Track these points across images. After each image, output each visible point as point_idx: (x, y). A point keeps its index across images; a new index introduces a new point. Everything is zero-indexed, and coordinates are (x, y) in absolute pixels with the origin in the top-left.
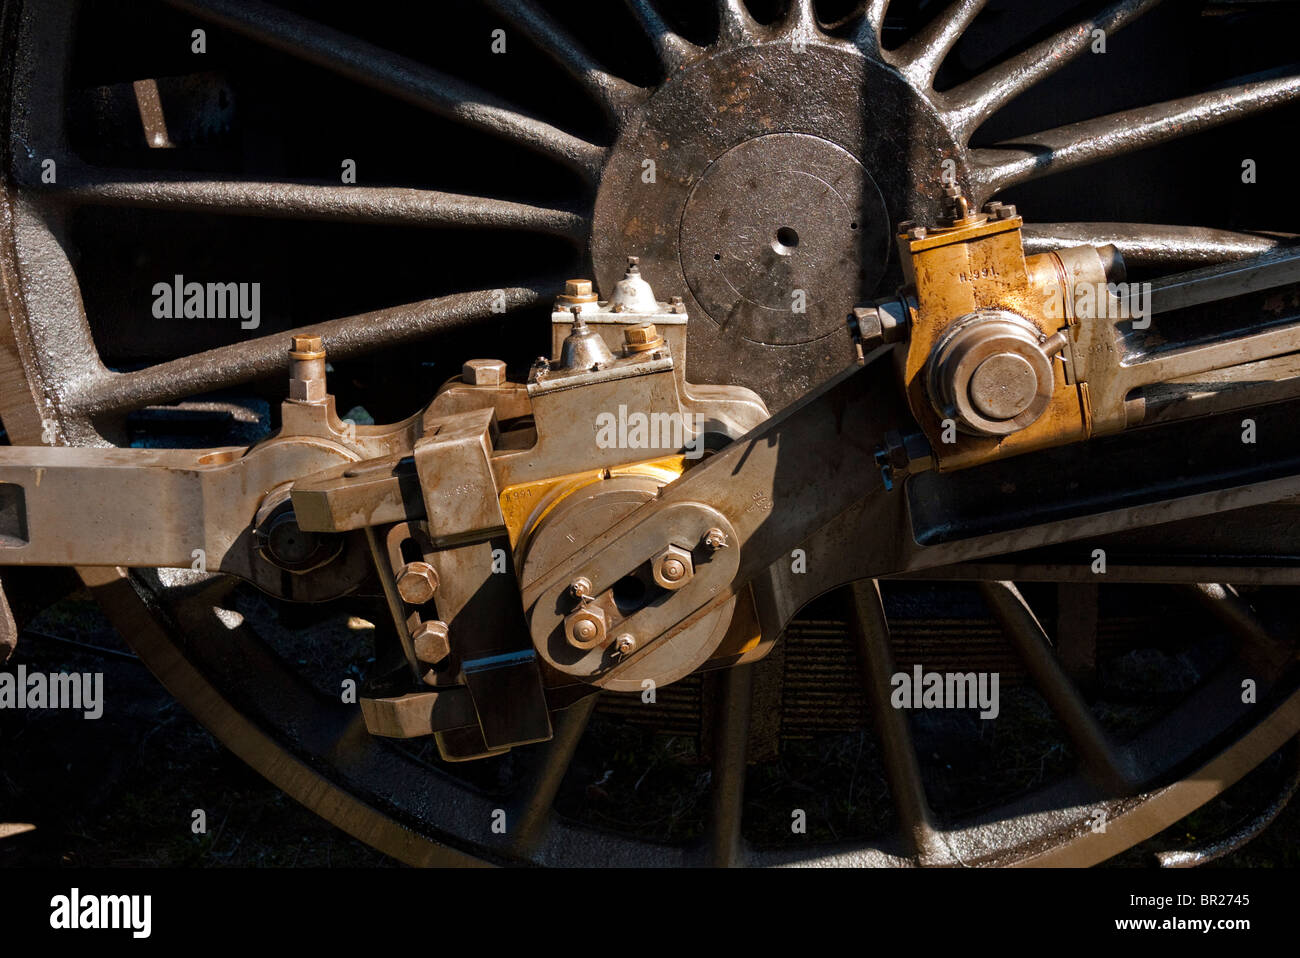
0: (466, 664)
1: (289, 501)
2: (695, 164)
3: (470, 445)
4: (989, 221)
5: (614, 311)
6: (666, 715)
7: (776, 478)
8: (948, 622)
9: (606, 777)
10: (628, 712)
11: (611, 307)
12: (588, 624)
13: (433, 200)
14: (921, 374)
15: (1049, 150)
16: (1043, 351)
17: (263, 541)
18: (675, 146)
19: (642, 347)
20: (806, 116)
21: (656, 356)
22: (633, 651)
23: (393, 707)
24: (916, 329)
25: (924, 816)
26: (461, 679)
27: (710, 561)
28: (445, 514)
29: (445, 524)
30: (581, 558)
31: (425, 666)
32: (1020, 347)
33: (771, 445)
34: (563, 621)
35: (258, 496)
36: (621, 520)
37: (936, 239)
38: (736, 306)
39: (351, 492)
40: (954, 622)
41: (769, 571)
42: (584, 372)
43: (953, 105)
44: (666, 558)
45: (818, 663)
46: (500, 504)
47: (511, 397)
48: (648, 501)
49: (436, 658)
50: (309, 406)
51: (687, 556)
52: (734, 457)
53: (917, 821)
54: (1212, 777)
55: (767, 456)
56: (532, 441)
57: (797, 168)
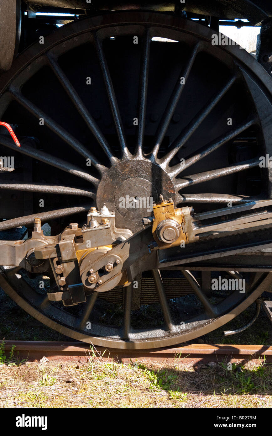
0: (69, 286)
1: (34, 252)
2: (118, 184)
3: (70, 243)
4: (168, 202)
5: (100, 214)
6: (115, 299)
7: (130, 250)
8: (178, 279)
9: (104, 315)
10: (106, 298)
11: (99, 213)
12: (93, 278)
13: (64, 189)
14: (155, 231)
15: (192, 180)
16: (177, 228)
17: (28, 261)
18: (113, 180)
19: (105, 223)
20: (140, 174)
21: (107, 225)
22: (102, 284)
23: (54, 295)
24: (154, 223)
25: (170, 321)
26: (68, 289)
27: (117, 266)
28: (65, 256)
29: (65, 258)
30: (92, 265)
31: (61, 286)
32: (172, 227)
33: (129, 243)
34: (88, 278)
35: (27, 251)
36: (99, 258)
37: (158, 206)
38: (126, 212)
39: (46, 251)
40: (179, 279)
41: (130, 267)
42: (93, 228)
43: (171, 171)
44: (108, 265)
45: (149, 287)
46: (76, 254)
47: (79, 231)
48: (105, 254)
49: (63, 285)
50: (37, 233)
51: (112, 265)
52: (121, 246)
53: (169, 322)
54: (233, 313)
55: (128, 246)
56: (82, 242)
57: (138, 184)
